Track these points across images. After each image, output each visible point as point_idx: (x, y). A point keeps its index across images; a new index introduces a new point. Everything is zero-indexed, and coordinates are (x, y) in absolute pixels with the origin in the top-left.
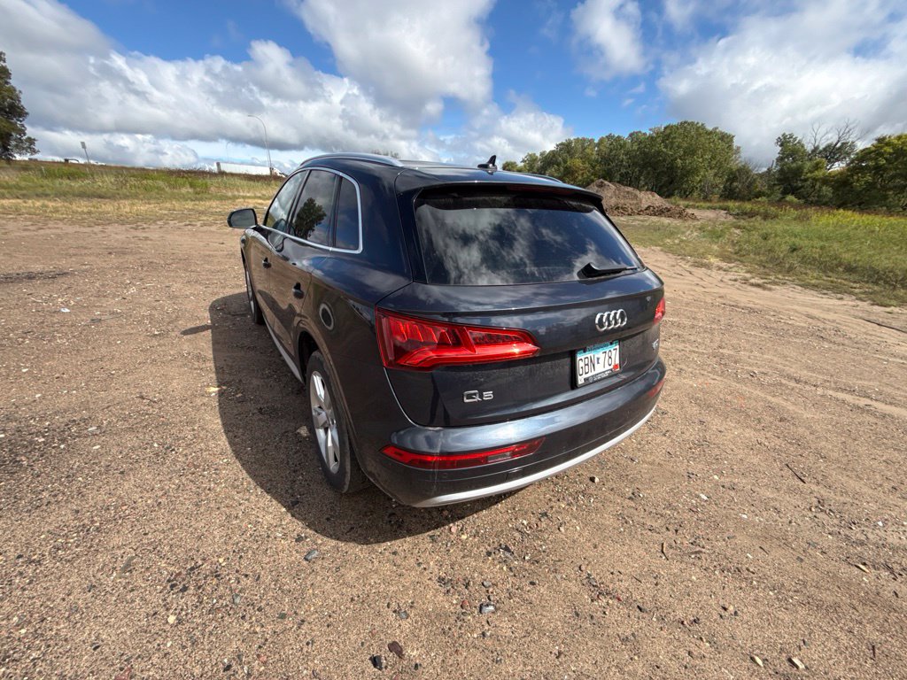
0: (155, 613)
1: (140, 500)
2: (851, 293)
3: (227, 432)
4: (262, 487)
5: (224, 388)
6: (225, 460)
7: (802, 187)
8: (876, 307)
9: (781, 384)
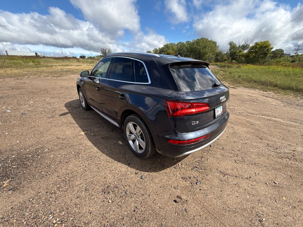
0: (104, 201)
1: (78, 170)
2: (257, 88)
3: (95, 146)
4: (116, 161)
5: (86, 132)
6: (100, 154)
7: (236, 58)
8: (264, 92)
9: (248, 115)
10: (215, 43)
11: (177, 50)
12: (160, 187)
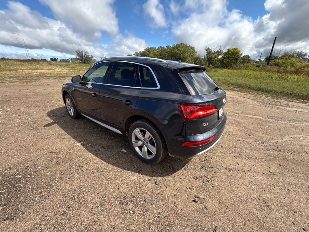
0: (124, 213)
1: (85, 185)
2: (235, 90)
3: (97, 156)
4: (125, 169)
5: (82, 143)
6: (105, 165)
10: (193, 48)
11: (158, 55)
12: (177, 190)
